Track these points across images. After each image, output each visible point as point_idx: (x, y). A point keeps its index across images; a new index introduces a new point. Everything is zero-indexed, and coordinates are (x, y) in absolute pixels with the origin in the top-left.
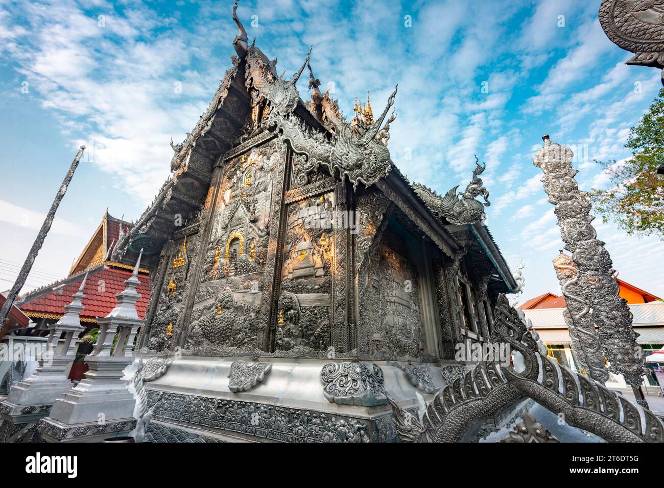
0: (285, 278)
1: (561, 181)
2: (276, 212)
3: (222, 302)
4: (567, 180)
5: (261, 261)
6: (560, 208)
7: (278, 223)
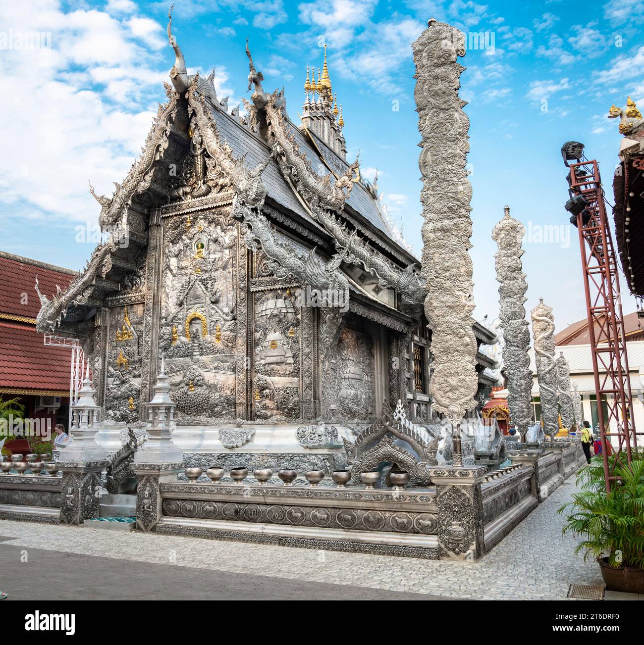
0: (257, 363)
1: (510, 260)
2: (242, 300)
3: (193, 380)
4: (514, 260)
5: (230, 345)
6: (503, 287)
7: (246, 311)
